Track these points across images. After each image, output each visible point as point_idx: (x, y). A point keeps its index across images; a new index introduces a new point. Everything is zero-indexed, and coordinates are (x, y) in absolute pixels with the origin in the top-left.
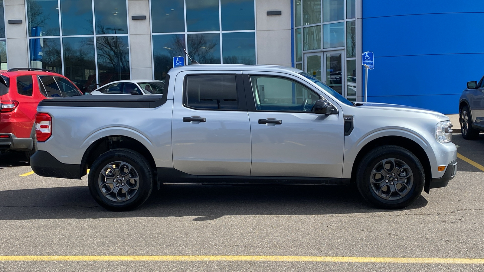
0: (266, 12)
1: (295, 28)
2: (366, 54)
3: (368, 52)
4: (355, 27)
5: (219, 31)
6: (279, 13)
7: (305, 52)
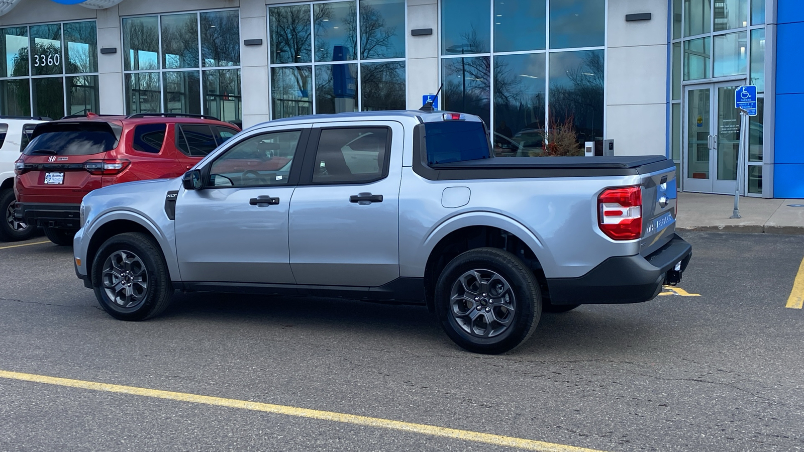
0: (625, 15)
2: (744, 88)
5: (545, 49)
6: (647, 17)
7: (685, 83)
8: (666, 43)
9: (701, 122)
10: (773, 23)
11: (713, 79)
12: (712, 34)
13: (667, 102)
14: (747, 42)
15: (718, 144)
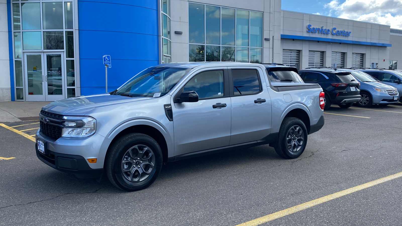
8: (8, 31)
9: (36, 69)
10: (78, 29)
11: (44, 50)
12: (42, 30)
13: (10, 60)
14: (63, 36)
15: (48, 79)
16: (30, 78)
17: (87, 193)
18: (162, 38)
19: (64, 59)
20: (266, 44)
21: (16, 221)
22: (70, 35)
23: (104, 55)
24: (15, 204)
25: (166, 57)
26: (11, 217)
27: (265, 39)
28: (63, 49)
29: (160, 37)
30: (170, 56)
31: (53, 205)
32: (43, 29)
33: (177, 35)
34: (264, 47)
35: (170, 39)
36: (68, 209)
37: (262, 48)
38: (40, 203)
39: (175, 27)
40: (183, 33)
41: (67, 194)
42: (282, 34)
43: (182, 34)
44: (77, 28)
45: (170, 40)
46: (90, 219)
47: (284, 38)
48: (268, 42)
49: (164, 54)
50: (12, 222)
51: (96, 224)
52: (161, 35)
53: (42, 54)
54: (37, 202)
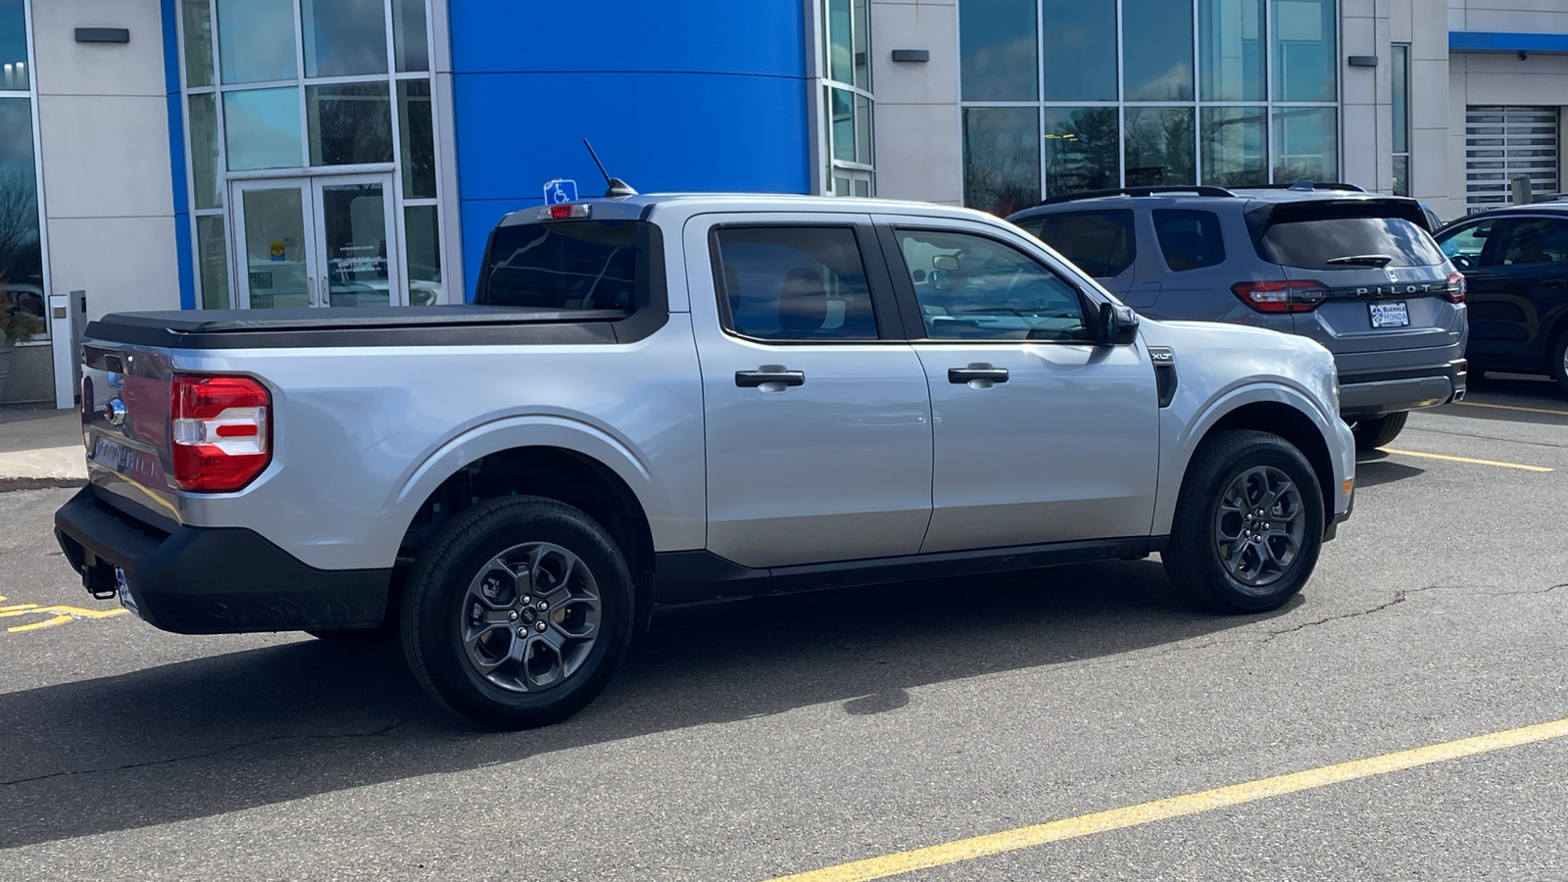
0: (73, 28)
1: (185, 91)
2: (557, 185)
3: (561, 181)
4: (430, 102)
6: (120, 37)
7: (231, 175)
8: (165, 94)
9: (281, 252)
10: (448, 70)
11: (313, 169)
12: (303, 82)
13: (176, 214)
14: (389, 102)
15: (331, 294)
16: (258, 292)
17: (349, 736)
18: (826, 88)
19: (395, 202)
20: (1355, 85)
21: (59, 822)
22: (417, 96)
23: (550, 180)
24: (74, 770)
25: (844, 176)
26: (46, 809)
27: (1350, 58)
28: (391, 159)
29: (815, 83)
30: (870, 167)
31: (210, 774)
32: (305, 77)
33: (900, 68)
34: (1345, 102)
35: (870, 88)
36: (258, 788)
37: (1338, 104)
38: (161, 768)
39: (894, 30)
40: (931, 55)
41: (274, 738)
42: (1459, 27)
43: (925, 61)
44: (446, 65)
45: (868, 95)
46: (323, 822)
47: (1467, 48)
48: (1368, 74)
49: (835, 162)
50: (46, 827)
51: (337, 840)
52: (819, 72)
53: (305, 187)
54: (153, 763)
